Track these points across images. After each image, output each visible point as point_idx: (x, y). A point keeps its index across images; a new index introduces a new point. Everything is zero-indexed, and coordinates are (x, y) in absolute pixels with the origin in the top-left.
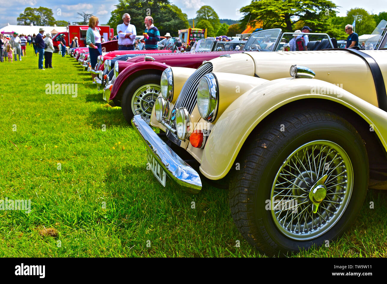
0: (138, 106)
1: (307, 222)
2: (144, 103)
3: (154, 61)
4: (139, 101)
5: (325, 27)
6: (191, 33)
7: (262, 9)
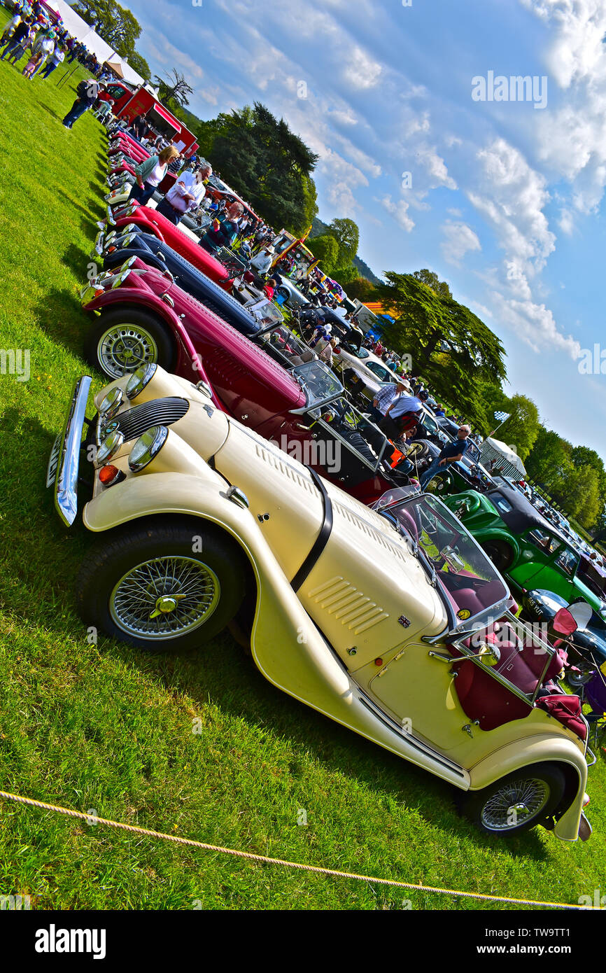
0: (110, 342)
1: (142, 620)
2: (120, 344)
3: (171, 307)
4: (116, 336)
5: (470, 391)
6: (296, 248)
7: (415, 297)
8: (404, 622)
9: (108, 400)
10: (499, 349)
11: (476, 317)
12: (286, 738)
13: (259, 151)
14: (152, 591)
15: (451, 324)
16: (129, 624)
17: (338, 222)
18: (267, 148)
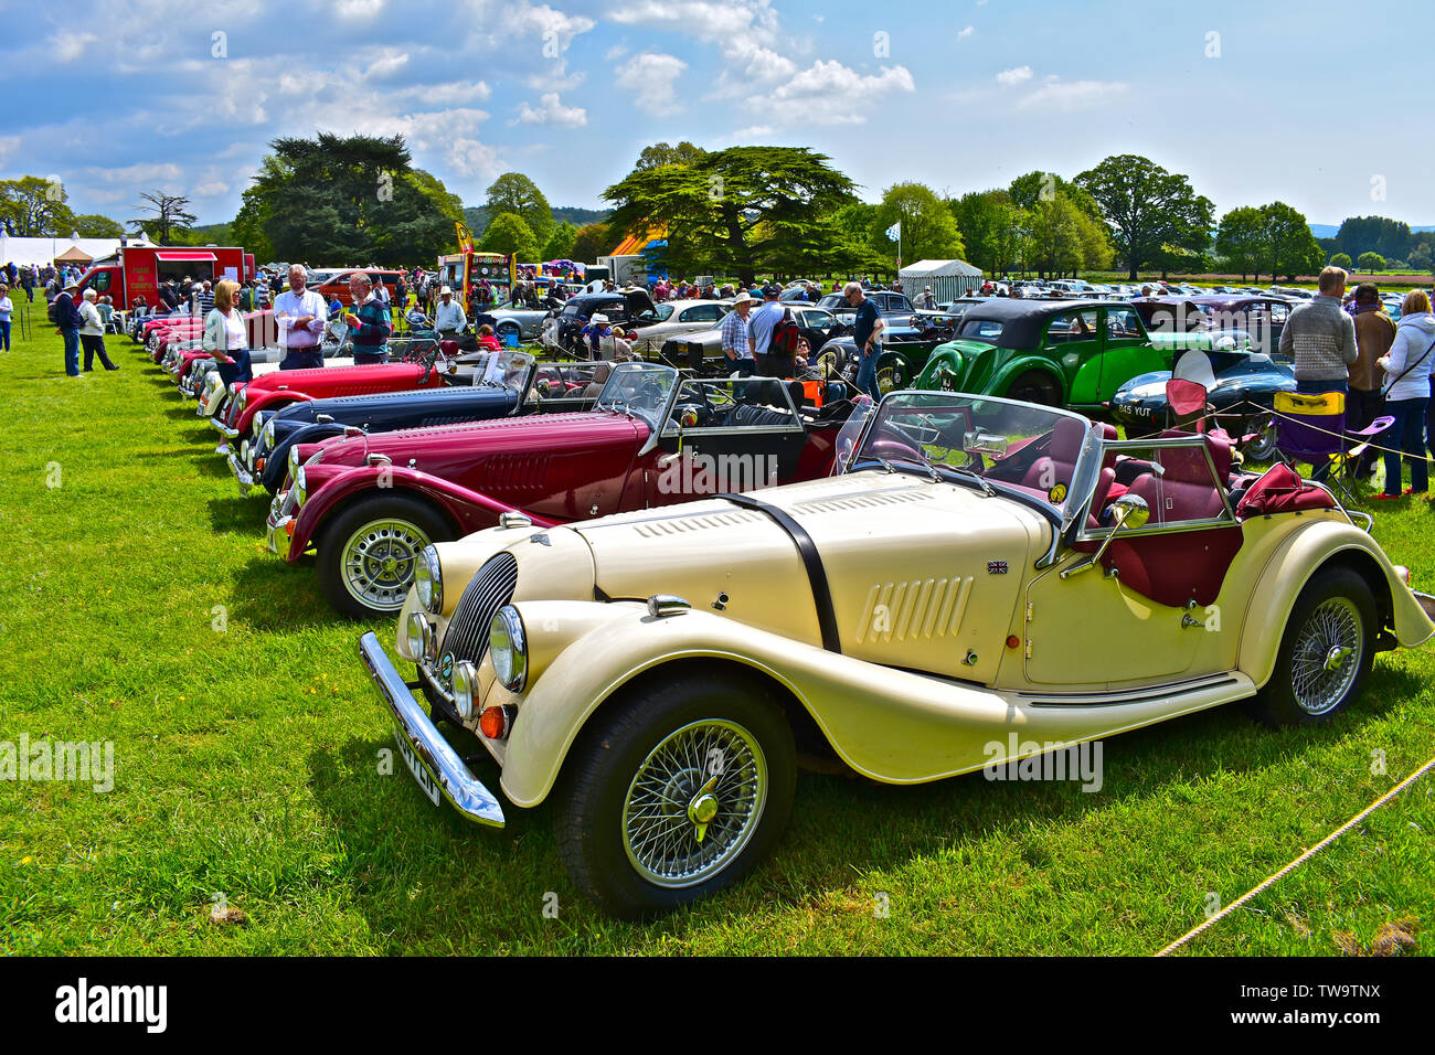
0: (357, 571)
1: (692, 855)
2: (370, 563)
3: (388, 464)
4: (358, 558)
5: (828, 238)
6: (474, 265)
7: (662, 191)
8: (998, 568)
9: (415, 638)
10: (815, 160)
11: (754, 148)
12: (991, 831)
13: (327, 194)
14: (671, 809)
15: (733, 183)
16: (682, 872)
17: (495, 191)
18: (333, 183)
